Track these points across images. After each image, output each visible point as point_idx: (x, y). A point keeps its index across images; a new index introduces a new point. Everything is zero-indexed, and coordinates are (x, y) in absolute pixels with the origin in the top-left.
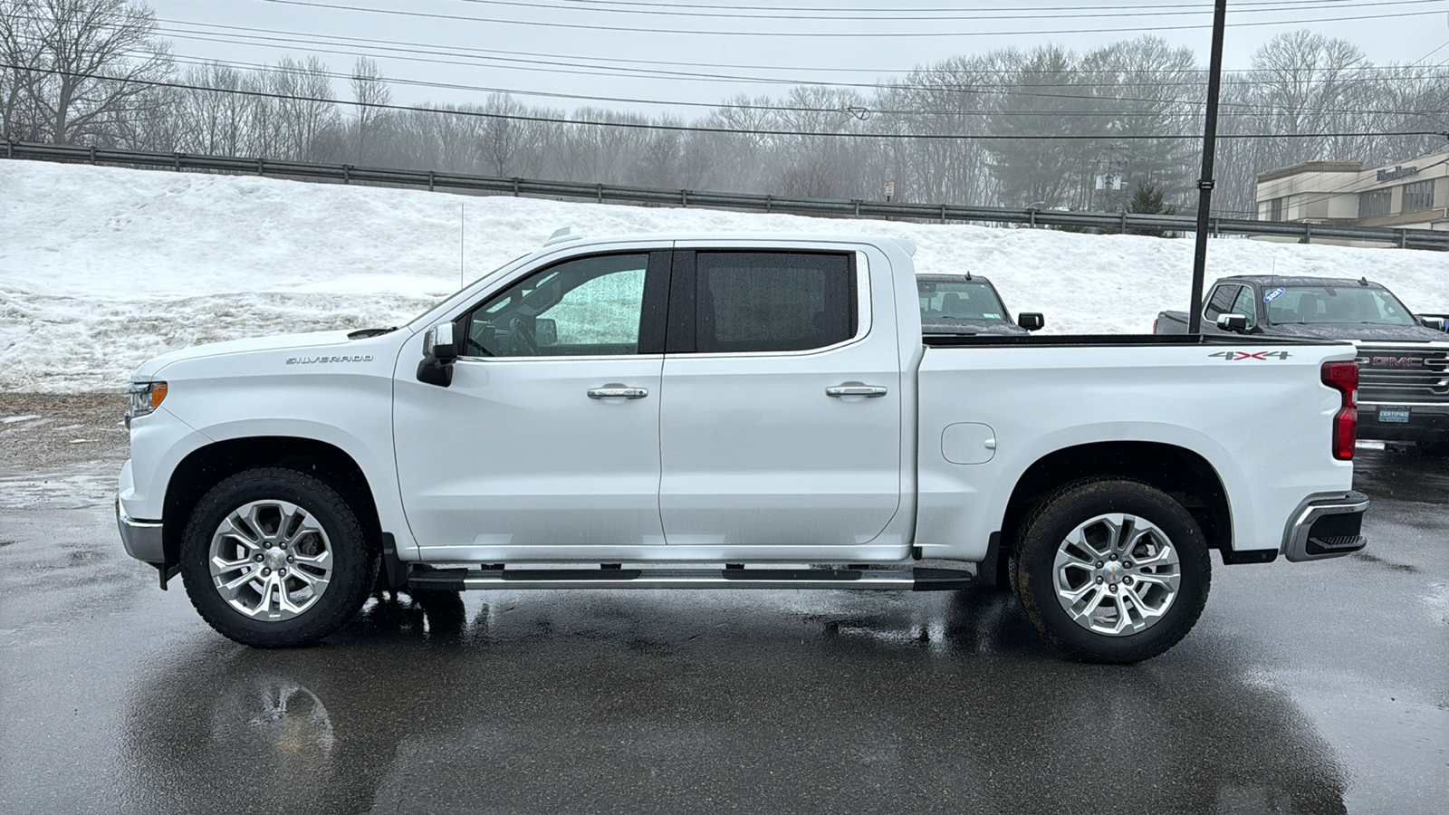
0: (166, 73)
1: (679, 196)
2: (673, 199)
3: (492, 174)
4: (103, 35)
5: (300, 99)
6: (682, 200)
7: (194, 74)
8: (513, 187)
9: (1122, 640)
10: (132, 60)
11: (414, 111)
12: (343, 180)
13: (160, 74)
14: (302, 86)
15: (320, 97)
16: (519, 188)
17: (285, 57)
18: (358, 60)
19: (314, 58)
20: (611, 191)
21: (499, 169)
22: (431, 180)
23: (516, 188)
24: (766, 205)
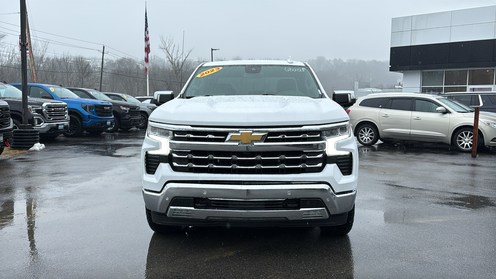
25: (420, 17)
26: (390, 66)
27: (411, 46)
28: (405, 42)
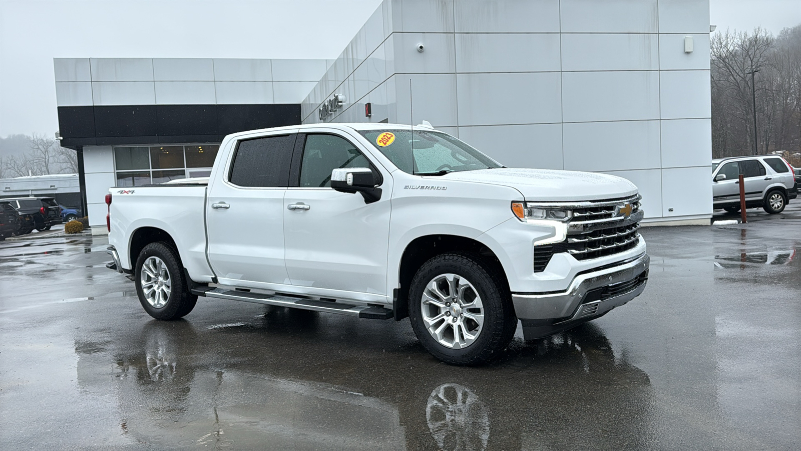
25: (103, 62)
26: (61, 138)
27: (93, 107)
28: (84, 100)
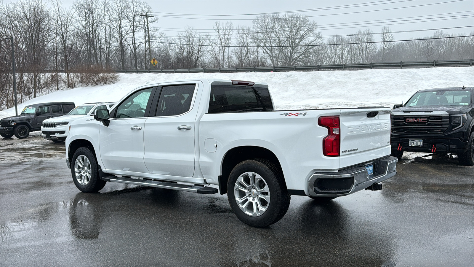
0: (320, 41)
1: (433, 63)
2: (430, 64)
3: (426, 60)
4: (302, 33)
5: (363, 43)
6: (433, 64)
7: (330, 40)
8: (370, 66)
9: (253, 218)
10: (310, 39)
11: (407, 41)
12: (317, 70)
13: (318, 42)
14: (364, 39)
15: (370, 42)
16: (372, 66)
17: (359, 30)
18: (383, 27)
19: (368, 29)
20: (406, 64)
21: (428, 59)
22: (343, 67)
23: (371, 66)
24: (470, 63)
